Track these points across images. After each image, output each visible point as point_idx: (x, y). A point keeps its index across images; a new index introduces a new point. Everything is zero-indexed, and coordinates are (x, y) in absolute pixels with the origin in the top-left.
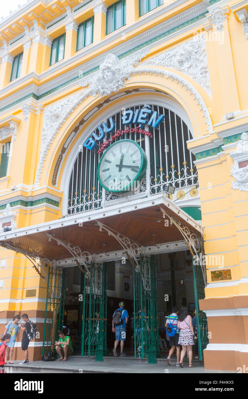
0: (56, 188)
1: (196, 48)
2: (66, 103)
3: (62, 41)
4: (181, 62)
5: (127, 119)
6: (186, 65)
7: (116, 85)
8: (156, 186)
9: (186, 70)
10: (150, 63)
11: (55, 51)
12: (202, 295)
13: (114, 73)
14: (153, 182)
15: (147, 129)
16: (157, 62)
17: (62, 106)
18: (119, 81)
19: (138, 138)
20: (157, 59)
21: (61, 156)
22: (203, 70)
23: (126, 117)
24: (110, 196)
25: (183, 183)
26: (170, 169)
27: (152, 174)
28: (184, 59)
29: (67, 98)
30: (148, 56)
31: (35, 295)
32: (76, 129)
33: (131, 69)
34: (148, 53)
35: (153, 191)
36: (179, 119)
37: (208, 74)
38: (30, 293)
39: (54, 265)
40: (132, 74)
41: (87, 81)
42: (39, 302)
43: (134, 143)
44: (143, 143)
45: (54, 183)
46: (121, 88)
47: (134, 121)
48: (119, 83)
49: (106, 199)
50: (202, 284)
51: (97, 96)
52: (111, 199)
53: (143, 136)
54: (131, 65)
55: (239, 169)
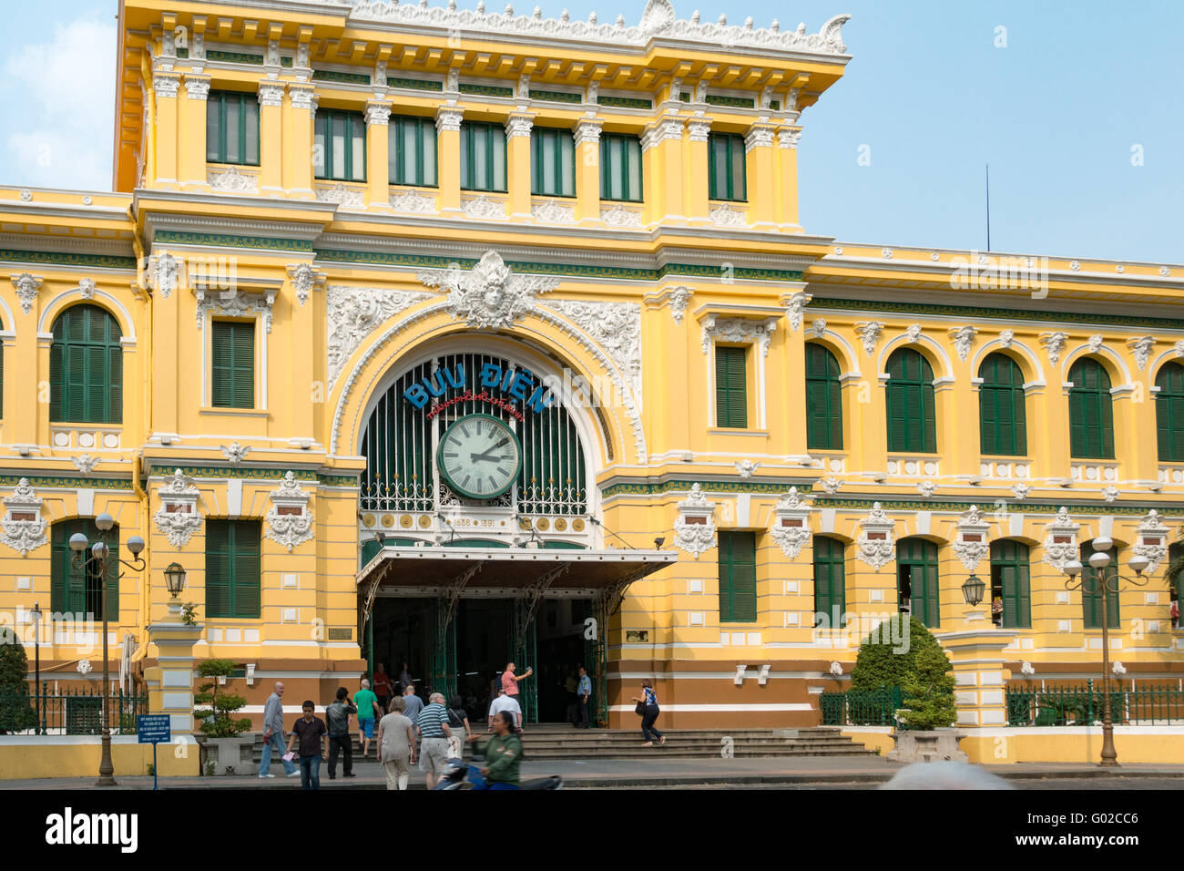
1: (629, 321)
2: (385, 299)
4: (607, 334)
6: (611, 342)
7: (500, 320)
8: (525, 502)
9: (611, 350)
10: (557, 306)
13: (504, 296)
14: (520, 495)
16: (569, 312)
17: (377, 301)
18: (506, 315)
20: (570, 305)
22: (635, 364)
23: (489, 375)
24: (446, 497)
29: (390, 291)
30: (555, 292)
31: (350, 638)
33: (531, 304)
34: (557, 288)
35: (520, 509)
37: (640, 372)
38: (338, 634)
40: (529, 313)
41: (438, 279)
42: (360, 649)
46: (505, 327)
48: (508, 318)
51: (459, 320)
54: (529, 295)
55: (683, 524)
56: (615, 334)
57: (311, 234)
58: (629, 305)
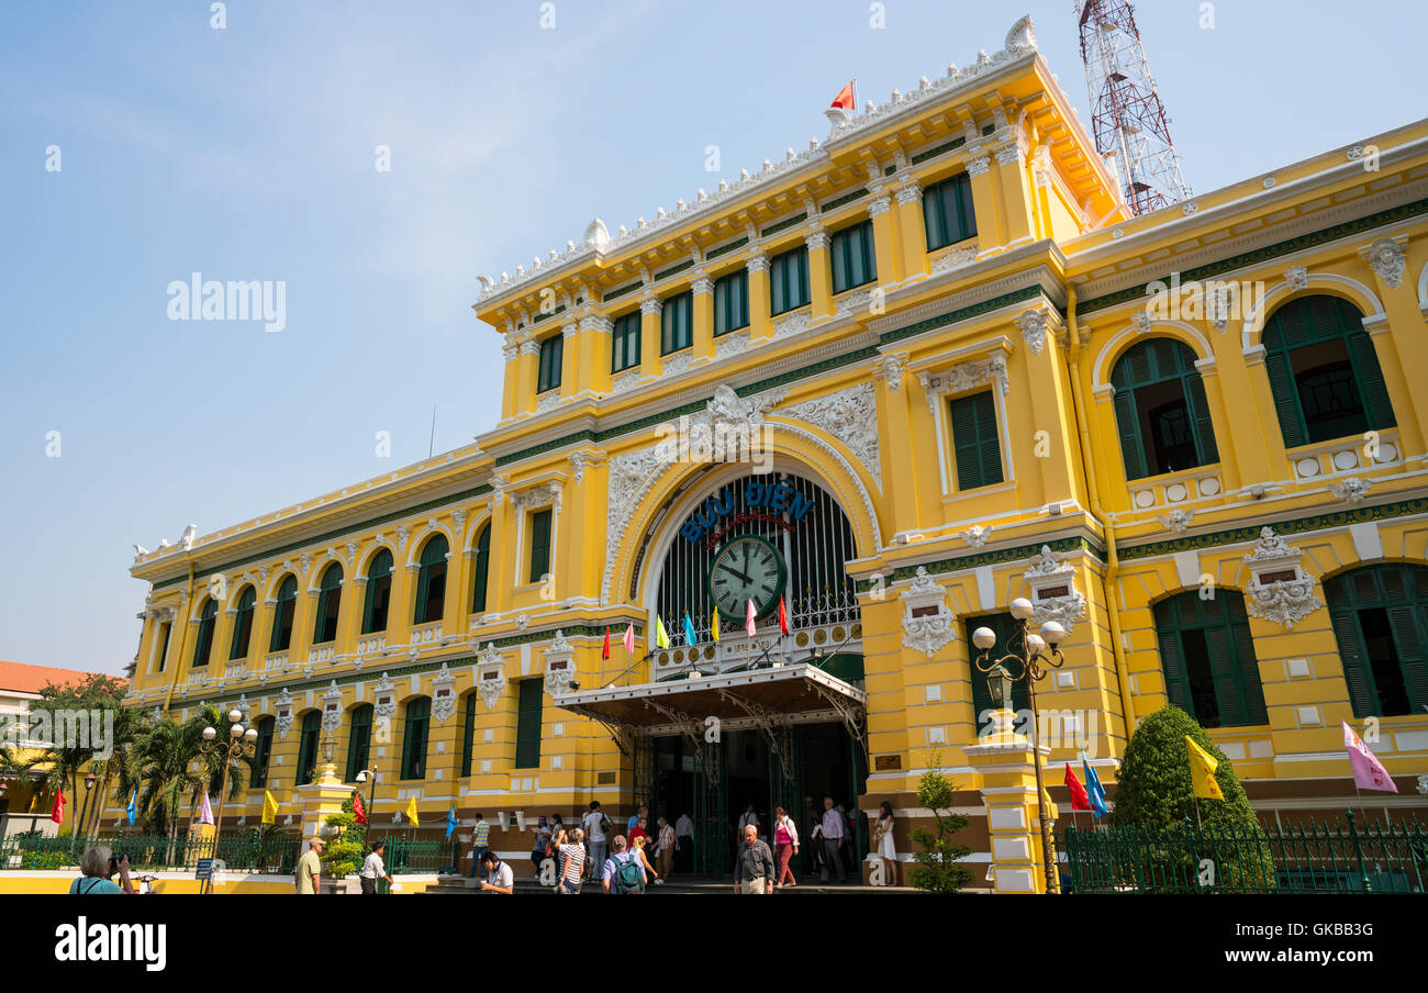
0: (635, 604)
1: (861, 404)
2: (649, 456)
3: (632, 324)
4: (838, 425)
5: (754, 498)
6: (846, 431)
8: (801, 616)
9: (845, 438)
10: (789, 413)
11: (620, 341)
12: (863, 789)
14: (796, 609)
15: (786, 519)
16: (802, 414)
17: (641, 461)
19: (772, 530)
20: (801, 408)
21: (643, 549)
22: (872, 446)
23: (752, 494)
24: (728, 624)
25: (842, 615)
26: (822, 592)
27: (796, 596)
28: (843, 420)
29: (650, 448)
30: (786, 400)
31: (614, 782)
32: (667, 504)
34: (788, 395)
35: (797, 623)
36: (836, 507)
37: (878, 453)
38: (606, 779)
39: (641, 734)
42: (621, 793)
43: (765, 541)
44: (781, 539)
45: (633, 595)
47: (766, 503)
49: (722, 628)
50: (865, 774)
52: (730, 629)
53: (780, 529)
54: (761, 412)
55: (911, 620)
56: (850, 421)
57: (586, 425)
58: (860, 387)
